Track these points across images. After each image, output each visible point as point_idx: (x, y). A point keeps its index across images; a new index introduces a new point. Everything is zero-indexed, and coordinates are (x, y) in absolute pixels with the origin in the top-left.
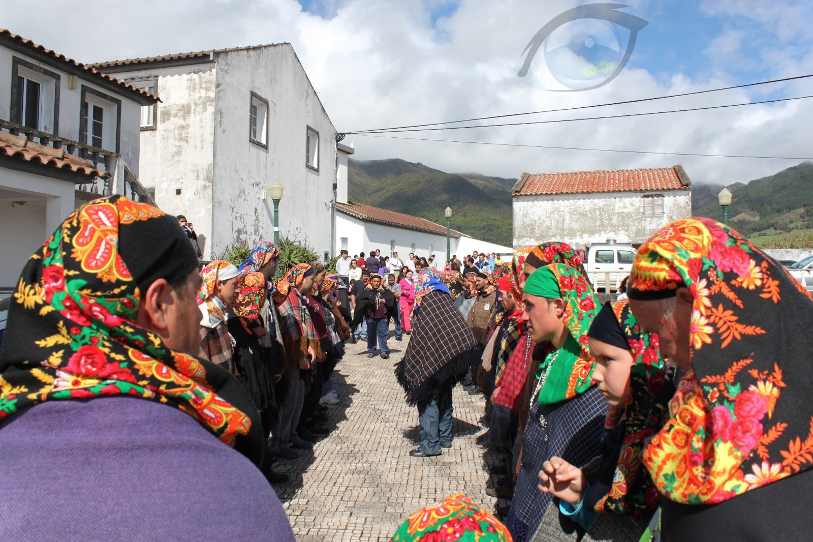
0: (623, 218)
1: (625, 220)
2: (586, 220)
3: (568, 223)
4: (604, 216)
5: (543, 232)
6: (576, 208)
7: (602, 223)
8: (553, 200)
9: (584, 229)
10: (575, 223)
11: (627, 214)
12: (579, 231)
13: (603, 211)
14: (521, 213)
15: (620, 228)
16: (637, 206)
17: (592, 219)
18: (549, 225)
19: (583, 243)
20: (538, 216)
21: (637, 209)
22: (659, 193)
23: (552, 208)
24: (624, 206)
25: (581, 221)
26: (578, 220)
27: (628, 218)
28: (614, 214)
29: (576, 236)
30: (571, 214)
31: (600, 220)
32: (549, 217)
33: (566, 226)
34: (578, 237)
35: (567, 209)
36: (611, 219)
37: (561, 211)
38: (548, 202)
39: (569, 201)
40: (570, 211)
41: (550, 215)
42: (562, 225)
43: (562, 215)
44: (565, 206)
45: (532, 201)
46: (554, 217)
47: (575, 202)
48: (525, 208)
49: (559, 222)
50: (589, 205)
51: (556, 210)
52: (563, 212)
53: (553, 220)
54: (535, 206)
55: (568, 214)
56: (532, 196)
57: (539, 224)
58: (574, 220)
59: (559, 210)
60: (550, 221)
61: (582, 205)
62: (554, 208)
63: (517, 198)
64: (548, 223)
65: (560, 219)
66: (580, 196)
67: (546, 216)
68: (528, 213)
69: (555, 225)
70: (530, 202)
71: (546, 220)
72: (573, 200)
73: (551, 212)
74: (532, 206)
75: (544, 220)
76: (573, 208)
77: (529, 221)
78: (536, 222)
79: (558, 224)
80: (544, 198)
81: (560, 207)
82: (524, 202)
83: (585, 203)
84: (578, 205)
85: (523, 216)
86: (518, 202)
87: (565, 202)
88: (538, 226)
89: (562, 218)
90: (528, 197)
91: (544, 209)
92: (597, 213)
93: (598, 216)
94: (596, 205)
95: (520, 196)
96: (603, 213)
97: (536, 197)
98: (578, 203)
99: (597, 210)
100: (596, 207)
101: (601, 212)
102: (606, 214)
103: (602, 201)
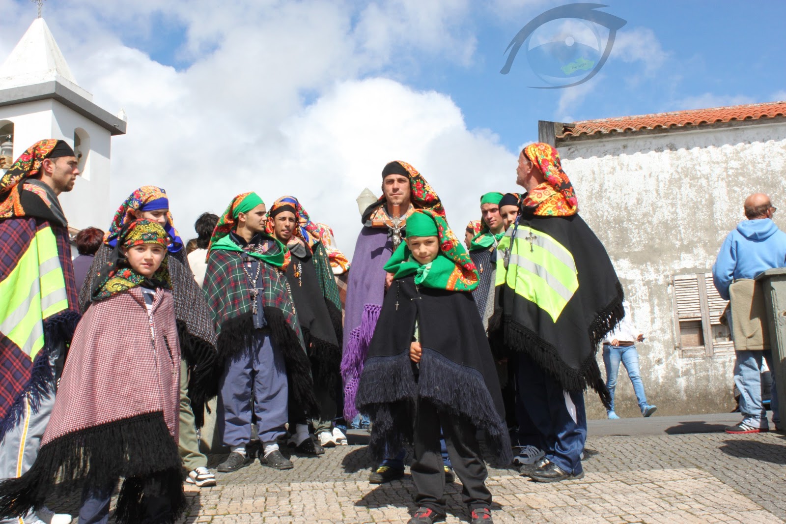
3: (725, 207)
5: (652, 239)
6: (744, 166)
8: (673, 148)
18: (668, 216)
20: (636, 195)
23: (672, 170)
30: (732, 182)
32: (667, 196)
33: (720, 218)
35: (718, 170)
37: (700, 178)
38: (660, 153)
39: (720, 148)
40: (728, 176)
41: (669, 188)
42: (709, 216)
43: (705, 189)
44: (712, 162)
45: (614, 154)
46: (681, 195)
47: (739, 149)
48: (594, 173)
49: (698, 208)
50: (782, 154)
51: (686, 176)
52: (707, 178)
53: (679, 202)
54: (625, 168)
55: (723, 184)
56: (612, 139)
57: (639, 217)
58: (741, 198)
59: (696, 174)
60: (672, 207)
61: (759, 157)
62: (680, 170)
63: (570, 147)
64: (666, 213)
65: (699, 200)
66: (750, 131)
67: (659, 194)
68: (605, 186)
69: (688, 215)
70: (608, 157)
71: (659, 204)
72: (733, 144)
73: (670, 181)
74: (614, 169)
75: (652, 205)
76: (735, 167)
77: (610, 210)
78: (629, 213)
79: (695, 213)
80: (648, 143)
81: (697, 167)
82: (591, 158)
83: (767, 150)
84: (750, 158)
85: (590, 198)
86: (573, 158)
87: (709, 152)
88: (636, 223)
89: (707, 196)
90: (601, 144)
91: (650, 175)
95: (579, 138)
97: (624, 143)
98: (747, 152)
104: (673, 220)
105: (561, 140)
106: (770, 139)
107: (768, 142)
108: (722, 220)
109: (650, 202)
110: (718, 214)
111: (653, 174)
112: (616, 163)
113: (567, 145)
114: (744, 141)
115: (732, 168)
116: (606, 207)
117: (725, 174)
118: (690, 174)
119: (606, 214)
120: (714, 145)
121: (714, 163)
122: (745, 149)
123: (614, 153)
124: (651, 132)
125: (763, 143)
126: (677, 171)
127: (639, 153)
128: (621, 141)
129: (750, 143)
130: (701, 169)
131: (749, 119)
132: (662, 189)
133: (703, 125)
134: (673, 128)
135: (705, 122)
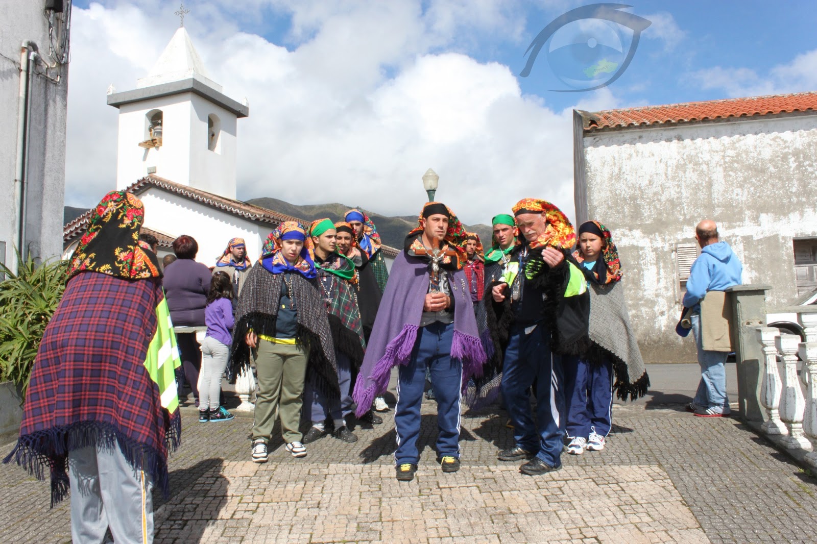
2: (766, 181)
3: (722, 189)
5: (661, 214)
6: (738, 155)
7: (805, 186)
8: (680, 139)
9: (761, 202)
10: (739, 191)
12: (749, 208)
13: (806, 157)
14: (607, 170)
17: (780, 178)
18: (674, 195)
19: (761, 237)
20: (648, 177)
23: (679, 157)
25: (753, 184)
26: (745, 181)
29: (742, 220)
30: (728, 168)
31: (800, 180)
32: (673, 178)
33: (717, 197)
35: (717, 158)
37: (702, 164)
38: (669, 143)
39: (719, 139)
40: (725, 163)
41: (675, 173)
42: (708, 195)
43: (706, 173)
44: (712, 151)
45: (631, 143)
46: (686, 178)
47: (735, 140)
48: (614, 159)
49: (699, 189)
51: (690, 162)
52: (708, 164)
53: (684, 184)
54: (640, 155)
55: (721, 169)
56: (630, 131)
57: (651, 195)
58: (735, 181)
59: (699, 161)
60: (678, 188)
61: (751, 147)
62: (685, 157)
64: (673, 192)
65: (700, 182)
66: (745, 125)
67: (667, 177)
68: (623, 170)
69: (691, 194)
70: (627, 145)
71: (667, 185)
72: (730, 136)
73: (677, 167)
74: (631, 155)
75: (661, 186)
76: (731, 155)
77: (627, 189)
78: (643, 192)
79: (696, 192)
80: (660, 134)
81: (700, 155)
82: (612, 146)
83: (758, 141)
84: (744, 148)
85: (610, 179)
86: (598, 146)
87: (710, 142)
88: (648, 200)
89: (707, 179)
90: (621, 135)
91: (661, 161)
92: (791, 164)
93: (793, 171)
94: (787, 145)
95: (603, 130)
96: (807, 163)
97: (640, 134)
98: (741, 143)
99: (789, 157)
100: (786, 150)
101: (800, 162)
102: (814, 164)
103: (800, 136)
104: (678, 198)
105: (588, 131)
106: (762, 132)
107: (760, 135)
108: (718, 199)
109: (660, 183)
110: (716, 194)
111: (663, 160)
112: (633, 150)
113: (593, 136)
114: (740, 134)
115: (728, 156)
116: (624, 187)
117: (722, 161)
118: (693, 160)
119: (623, 192)
120: (714, 137)
121: (714, 152)
122: (740, 140)
123: (631, 142)
124: (662, 125)
125: (755, 136)
126: (683, 158)
127: (652, 143)
128: (637, 133)
129: (744, 135)
130: (702, 156)
131: (744, 115)
132: (670, 173)
133: (705, 120)
134: (681, 122)
135: (707, 118)
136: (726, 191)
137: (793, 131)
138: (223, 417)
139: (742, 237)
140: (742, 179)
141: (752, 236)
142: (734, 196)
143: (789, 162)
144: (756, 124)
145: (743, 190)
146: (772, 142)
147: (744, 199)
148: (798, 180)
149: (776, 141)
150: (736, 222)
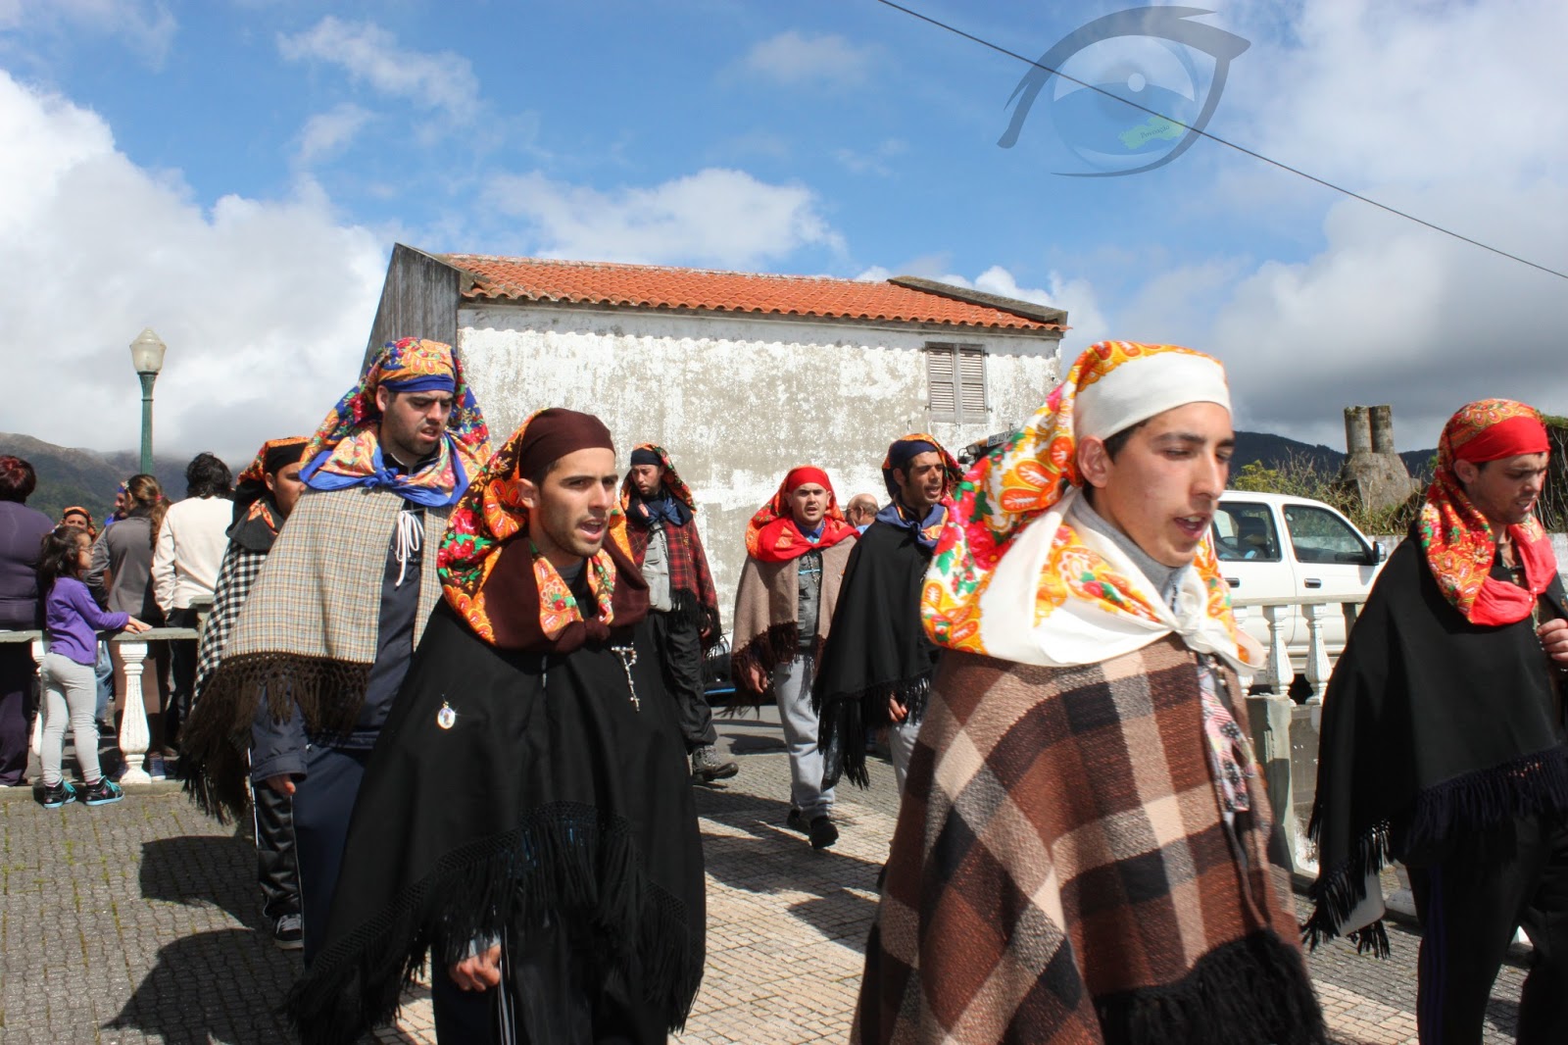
0: (867, 422)
1: (871, 425)
2: (743, 418)
3: (679, 423)
4: (805, 406)
6: (706, 371)
7: (797, 432)
8: (619, 332)
9: (735, 449)
10: (702, 429)
11: (880, 406)
12: (718, 459)
13: (801, 387)
14: (495, 372)
15: (859, 455)
16: (909, 380)
17: (764, 416)
19: (733, 506)
20: (563, 393)
21: (908, 389)
22: (971, 340)
23: (615, 364)
24: (868, 375)
25: (725, 421)
26: (713, 414)
27: (883, 420)
28: (837, 403)
29: (707, 478)
30: (690, 390)
31: (791, 421)
32: (605, 399)
33: (671, 437)
34: (714, 481)
35: (674, 372)
36: (826, 421)
37: (651, 379)
38: (601, 337)
39: (678, 342)
40: (686, 381)
41: (609, 389)
42: (657, 432)
43: (656, 395)
44: (666, 360)
45: (539, 330)
46: (624, 399)
47: (702, 346)
48: (509, 354)
49: (643, 419)
50: (753, 361)
51: (632, 374)
52: (659, 381)
53: (621, 409)
54: (552, 351)
55: (678, 391)
56: (541, 308)
58: (699, 414)
59: (645, 374)
60: (611, 416)
61: (725, 361)
62: (624, 364)
63: (478, 311)
65: (646, 409)
66: (719, 324)
67: (594, 395)
68: (523, 375)
69: (631, 429)
70: (531, 332)
72: (696, 339)
73: (611, 379)
74: (537, 351)
76: (695, 370)
77: (526, 409)
79: (639, 427)
80: (587, 321)
81: (648, 363)
82: (506, 331)
83: (736, 352)
84: (714, 360)
85: (500, 388)
86: (482, 328)
87: (665, 345)
89: (657, 405)
90: (524, 313)
91: (586, 367)
92: (780, 395)
93: (783, 406)
94: (776, 363)
95: (494, 301)
96: (801, 396)
97: (554, 316)
98: (712, 352)
99: (779, 383)
100: (774, 372)
101: (792, 393)
102: (811, 399)
103: (795, 352)
105: (470, 300)
106: (741, 338)
107: (739, 342)
108: (672, 441)
110: (669, 431)
111: (590, 366)
112: (541, 344)
113: (475, 308)
114: (710, 337)
115: (691, 371)
116: (522, 404)
117: (682, 378)
118: (637, 371)
120: (671, 336)
121: (670, 361)
122: (710, 347)
123: (540, 327)
124: (594, 307)
125: (732, 343)
126: (621, 366)
127: (574, 333)
128: (550, 313)
129: (716, 340)
130: (651, 366)
131: (720, 309)
132: (599, 388)
133: (663, 308)
134: (625, 305)
135: (667, 305)
136: (684, 428)
137: (785, 343)
138: (111, 795)
139: (705, 505)
140: (709, 410)
141: (720, 504)
142: (696, 437)
143: (777, 392)
144: (735, 325)
145: (709, 428)
146: (755, 357)
147: (711, 443)
148: (788, 420)
149: (761, 356)
150: (697, 480)
